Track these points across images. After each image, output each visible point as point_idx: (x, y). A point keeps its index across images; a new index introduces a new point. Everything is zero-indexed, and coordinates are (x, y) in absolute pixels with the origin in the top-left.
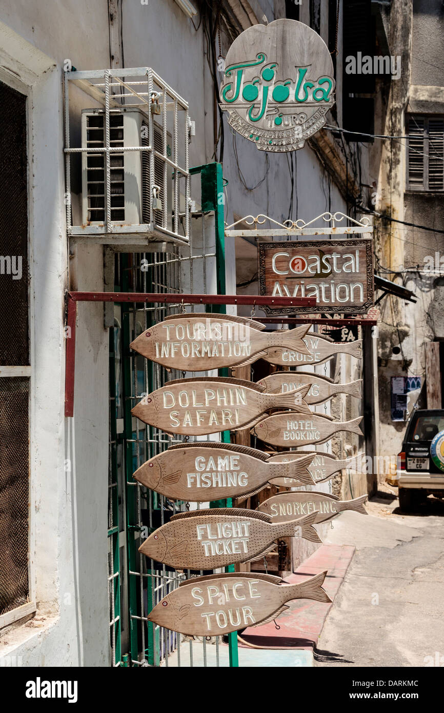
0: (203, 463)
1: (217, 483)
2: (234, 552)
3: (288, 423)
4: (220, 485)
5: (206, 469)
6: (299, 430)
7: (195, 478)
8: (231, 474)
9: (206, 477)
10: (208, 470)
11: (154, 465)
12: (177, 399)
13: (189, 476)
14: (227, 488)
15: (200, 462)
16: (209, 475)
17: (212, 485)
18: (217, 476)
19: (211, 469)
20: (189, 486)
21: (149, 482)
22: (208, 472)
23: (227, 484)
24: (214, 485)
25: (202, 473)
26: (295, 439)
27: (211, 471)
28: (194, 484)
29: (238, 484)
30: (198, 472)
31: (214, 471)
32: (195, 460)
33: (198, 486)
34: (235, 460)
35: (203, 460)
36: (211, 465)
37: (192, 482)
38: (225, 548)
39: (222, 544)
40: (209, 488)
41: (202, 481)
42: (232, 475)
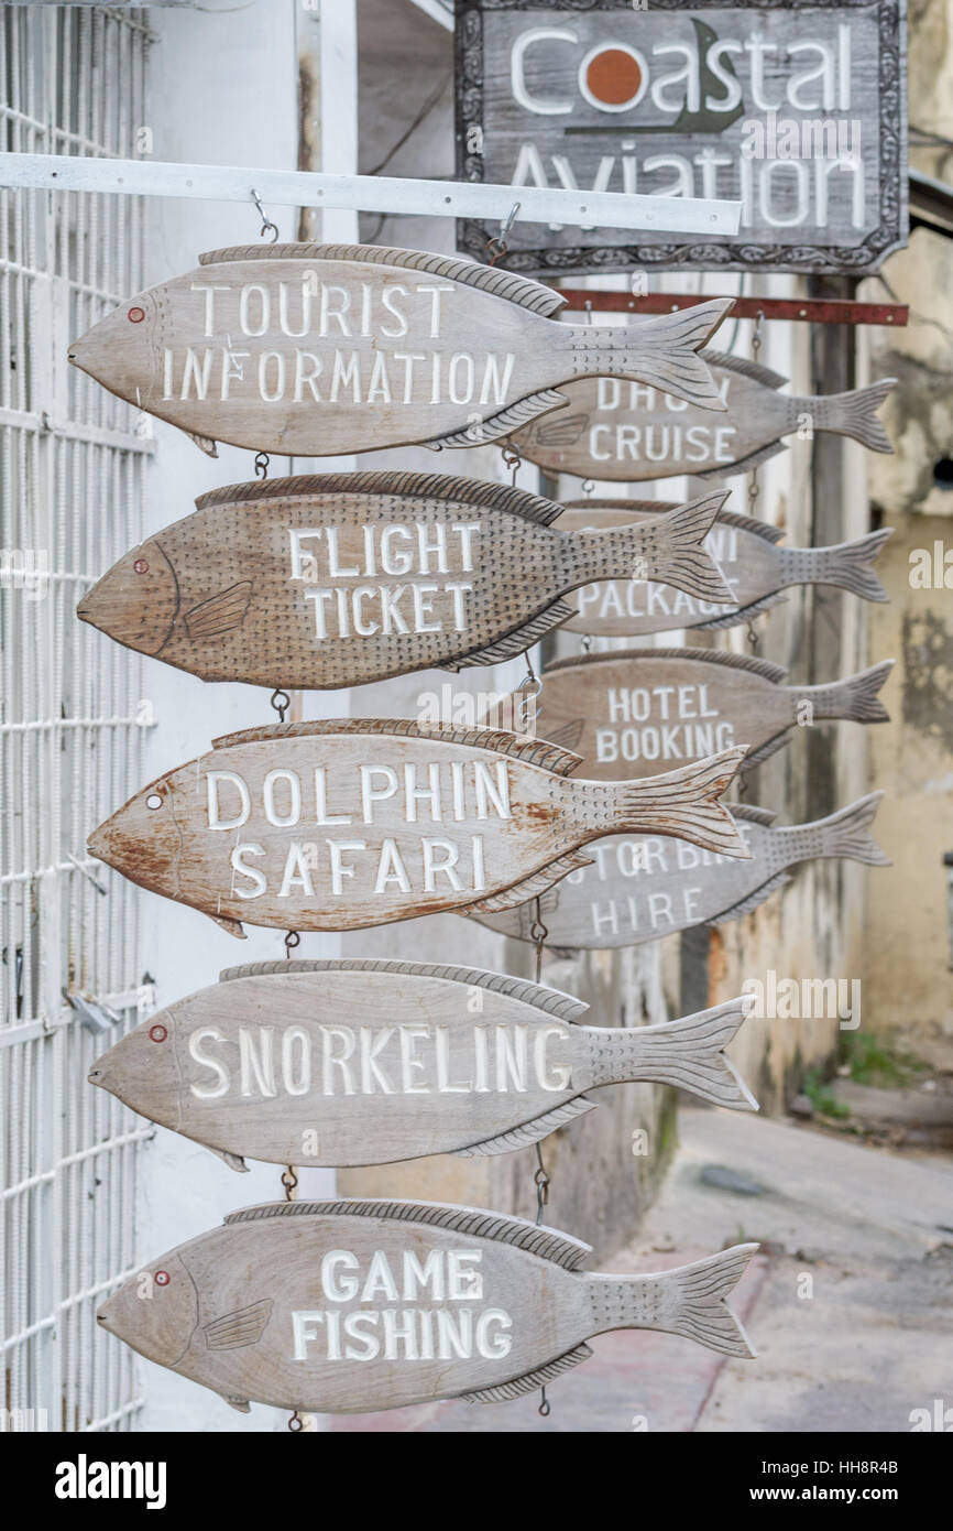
0: (350, 1273)
1: (401, 1344)
2: (420, 629)
3: (612, 695)
4: (411, 1355)
5: (361, 1291)
6: (655, 721)
7: (321, 1329)
8: (448, 1314)
9: (361, 1326)
10: (367, 1297)
11: (172, 1280)
12: (257, 798)
13: (299, 1319)
14: (434, 1364)
15: (340, 1270)
16: (370, 1317)
17: (382, 1351)
18: (400, 1323)
19: (380, 1295)
20: (300, 1354)
21: (157, 1338)
22: (366, 1307)
23: (436, 1349)
24: (391, 1354)
25: (345, 1310)
26: (641, 756)
27: (380, 1303)
28: (319, 1347)
29: (475, 1348)
30: (334, 1306)
31: (390, 1305)
32: (320, 1262)
33: (333, 1354)
34: (464, 1265)
35: (350, 1261)
36: (380, 1280)
37: (308, 1343)
38: (389, 609)
39: (378, 598)
40: (369, 1366)
41: (345, 1340)
42: (456, 1318)
